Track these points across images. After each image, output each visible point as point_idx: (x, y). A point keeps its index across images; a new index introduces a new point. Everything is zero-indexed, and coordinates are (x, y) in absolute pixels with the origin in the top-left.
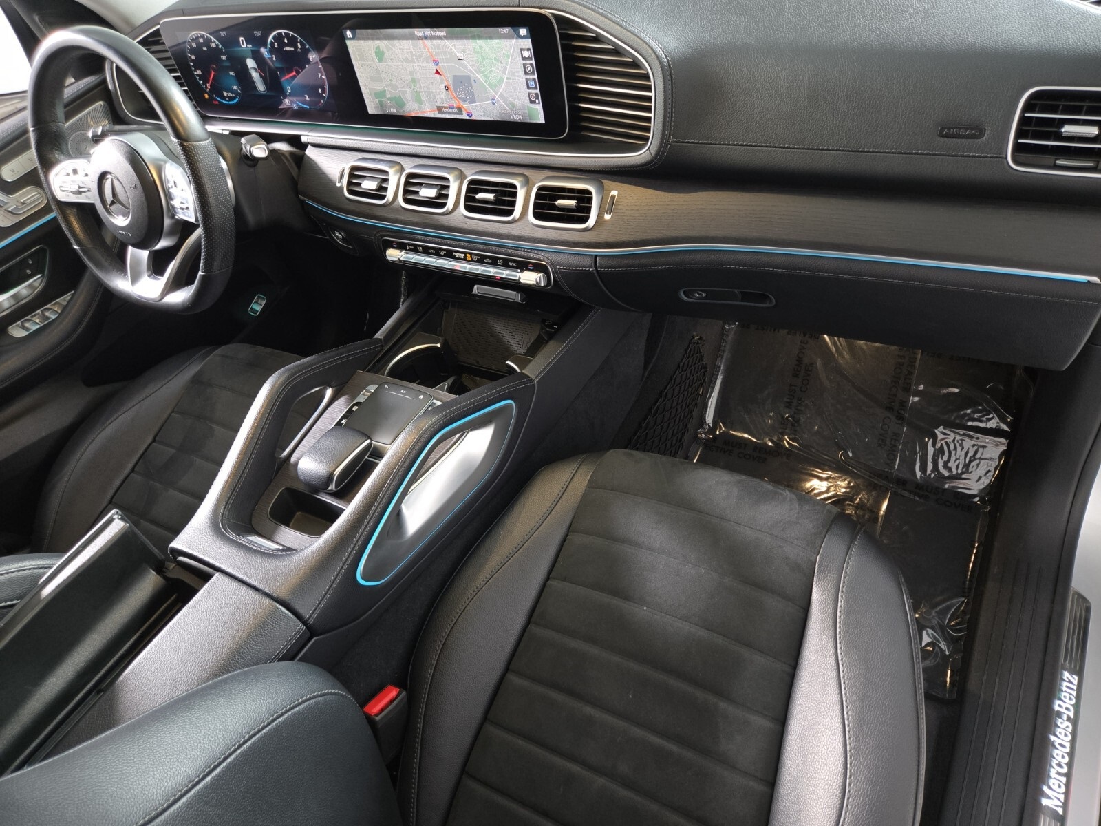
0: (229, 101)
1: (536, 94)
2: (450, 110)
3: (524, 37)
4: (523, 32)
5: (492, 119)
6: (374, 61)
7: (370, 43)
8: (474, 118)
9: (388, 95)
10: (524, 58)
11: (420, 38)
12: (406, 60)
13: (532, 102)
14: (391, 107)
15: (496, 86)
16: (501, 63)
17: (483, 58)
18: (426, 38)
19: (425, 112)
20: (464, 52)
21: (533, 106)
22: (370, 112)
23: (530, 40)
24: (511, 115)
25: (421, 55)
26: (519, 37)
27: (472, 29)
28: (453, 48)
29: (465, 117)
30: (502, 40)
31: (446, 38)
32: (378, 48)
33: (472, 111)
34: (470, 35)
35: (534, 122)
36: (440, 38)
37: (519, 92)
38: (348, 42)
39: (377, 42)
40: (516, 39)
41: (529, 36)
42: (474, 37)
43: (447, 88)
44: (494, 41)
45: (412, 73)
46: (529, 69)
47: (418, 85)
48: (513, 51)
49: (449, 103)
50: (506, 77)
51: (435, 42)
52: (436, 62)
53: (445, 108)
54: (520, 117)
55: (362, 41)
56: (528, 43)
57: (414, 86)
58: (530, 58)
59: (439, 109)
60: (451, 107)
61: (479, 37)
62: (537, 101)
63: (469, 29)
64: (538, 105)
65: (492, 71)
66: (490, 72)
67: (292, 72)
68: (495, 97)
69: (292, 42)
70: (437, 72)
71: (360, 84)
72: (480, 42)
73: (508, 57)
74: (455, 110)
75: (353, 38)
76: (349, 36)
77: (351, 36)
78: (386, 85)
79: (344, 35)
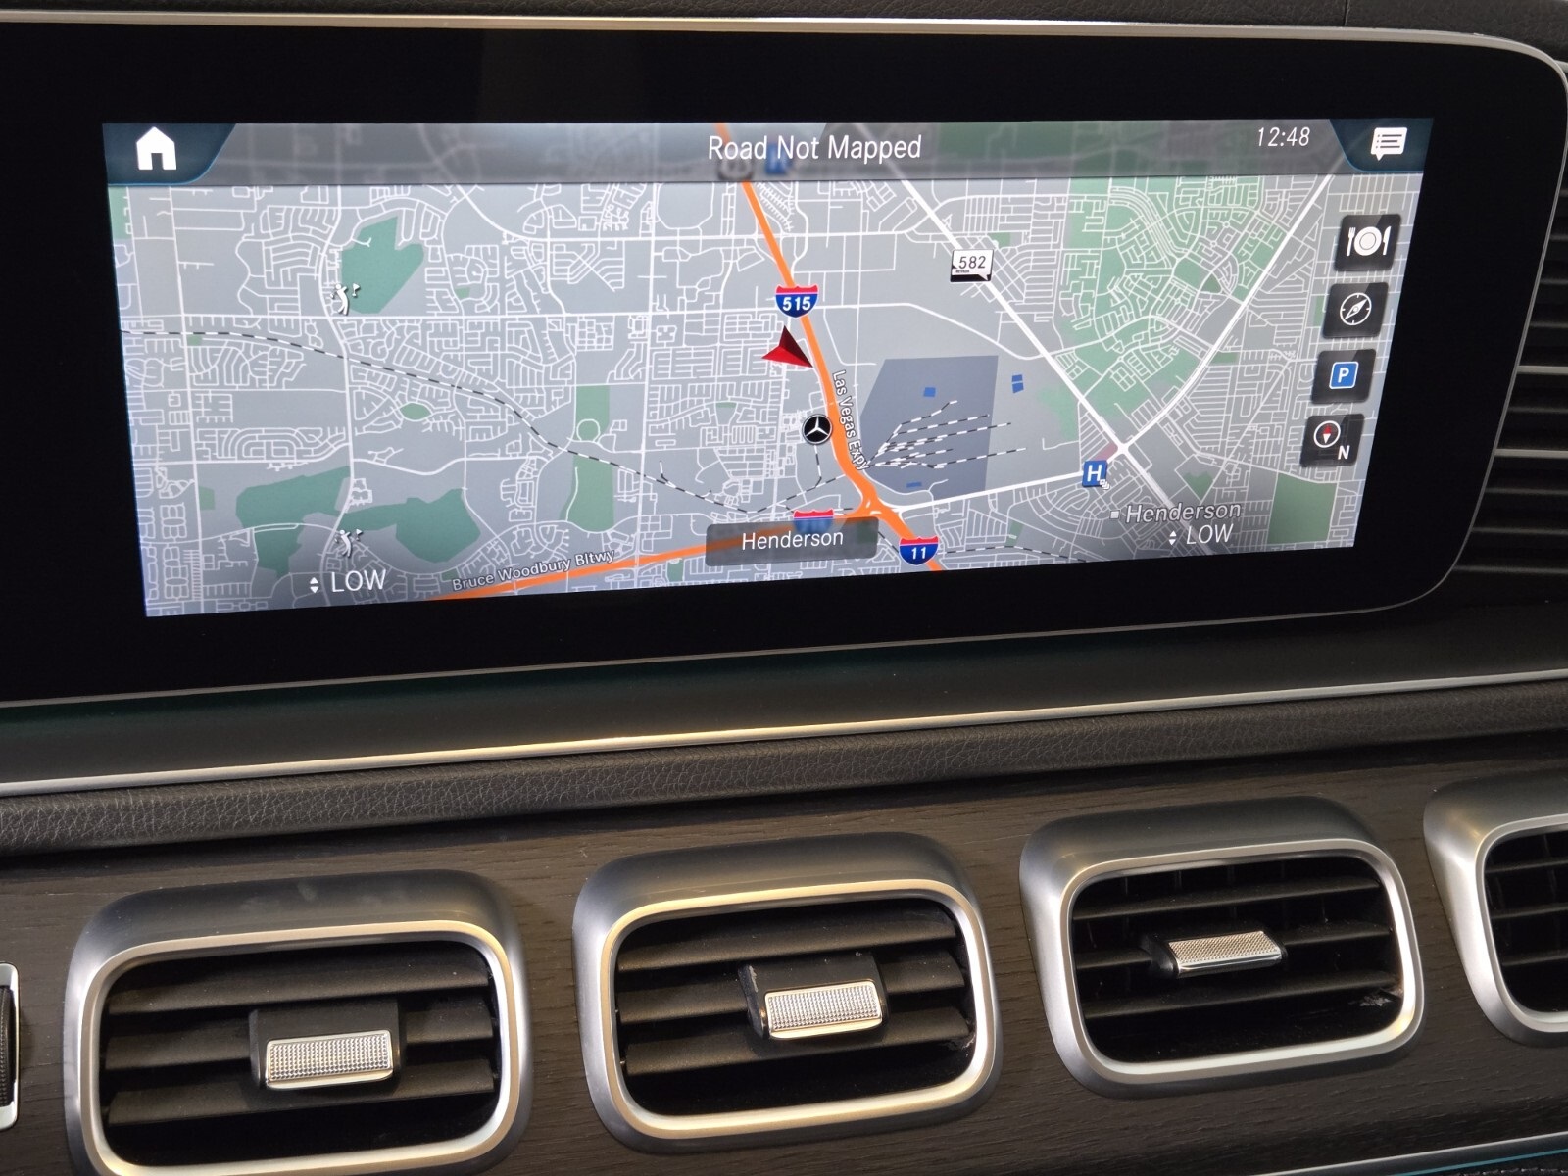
1: (1353, 425)
2: (796, 540)
3: (1390, 164)
4: (1389, 140)
5: (1054, 559)
6: (312, 305)
7: (330, 202)
8: (942, 562)
9: (355, 496)
10: (1346, 260)
11: (743, 174)
12: (585, 295)
13: (1311, 456)
14: (351, 560)
15: (1135, 397)
16: (1212, 286)
17: (1113, 267)
18: (776, 171)
19: (612, 567)
20: (1004, 240)
21: (1318, 476)
22: (162, 598)
23: (1419, 177)
24: (1175, 525)
25: (704, 265)
26: (1363, 162)
27: (1103, 126)
28: (944, 228)
29: (886, 561)
30: (1260, 181)
31: (915, 170)
32: (385, 230)
33: (939, 532)
34: (1074, 157)
35: (1294, 546)
36: (875, 172)
37: (1263, 418)
38: (123, 202)
39: (382, 198)
40: (1342, 171)
41: (1420, 154)
42: (1095, 168)
43: (817, 430)
44: (1209, 183)
45: (591, 363)
46: (1357, 308)
47: (619, 426)
48: (1299, 233)
49: (806, 504)
50: (1214, 348)
51: (831, 194)
52: (795, 301)
53: (763, 529)
54: (1223, 535)
55: (256, 193)
56: (1404, 193)
57: (588, 432)
58: (1381, 260)
59: (723, 543)
60: (805, 524)
61: (1127, 167)
62: (1344, 452)
63: (1077, 127)
64: (1339, 470)
65: (1142, 325)
66: (1125, 335)
68: (1113, 448)
70: (788, 350)
72: (1118, 192)
73: (1262, 257)
74: (833, 537)
75: (183, 176)
76: (145, 163)
77: (170, 163)
78: (360, 449)
79: (112, 158)
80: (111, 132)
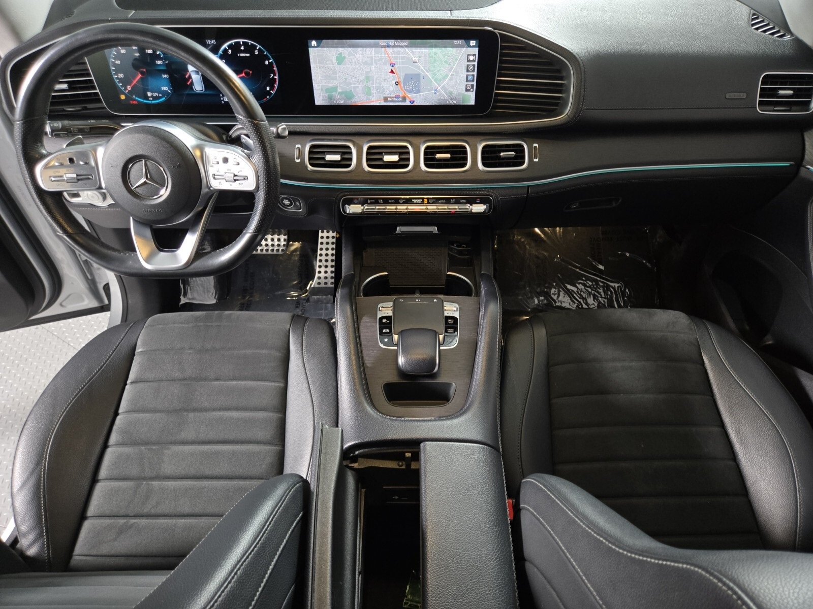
0: (153, 100)
1: (472, 86)
2: (395, 99)
3: (473, 47)
4: (473, 43)
5: (431, 104)
6: (333, 64)
7: (334, 50)
8: (415, 104)
9: (339, 90)
10: (469, 61)
11: (384, 47)
12: (366, 63)
13: (467, 90)
14: (339, 99)
15: (440, 80)
16: (450, 64)
17: (435, 61)
18: (389, 47)
19: (371, 102)
20: (420, 57)
21: (468, 93)
22: (317, 103)
23: (478, 49)
24: (448, 100)
25: (380, 60)
26: (470, 46)
27: (432, 41)
28: (411, 55)
29: (408, 103)
30: (455, 49)
31: (406, 47)
32: (341, 54)
33: (415, 99)
34: (428, 45)
35: (466, 104)
36: (401, 47)
37: (459, 84)
38: (310, 50)
39: (340, 50)
40: (466, 48)
41: (478, 45)
42: (431, 46)
43: (397, 83)
44: (447, 49)
45: (367, 73)
46: (471, 68)
47: (371, 82)
48: (461, 56)
49: (396, 94)
50: (451, 73)
51: (396, 50)
52: (392, 65)
53: (391, 97)
54: (455, 102)
55: (325, 49)
56: (476, 51)
57: (367, 82)
58: (474, 61)
59: (386, 99)
60: (397, 97)
61: (436, 46)
62: (472, 90)
63: (428, 41)
64: (471, 93)
65: (440, 70)
66: (438, 71)
67: (242, 73)
68: (438, 88)
69: (249, 49)
70: (392, 72)
71: (313, 82)
72: (435, 50)
73: (456, 60)
74: (400, 99)
75: (318, 46)
76: (313, 45)
77: (316, 45)
78: (340, 83)
79: (309, 44)
80: (309, 41)
